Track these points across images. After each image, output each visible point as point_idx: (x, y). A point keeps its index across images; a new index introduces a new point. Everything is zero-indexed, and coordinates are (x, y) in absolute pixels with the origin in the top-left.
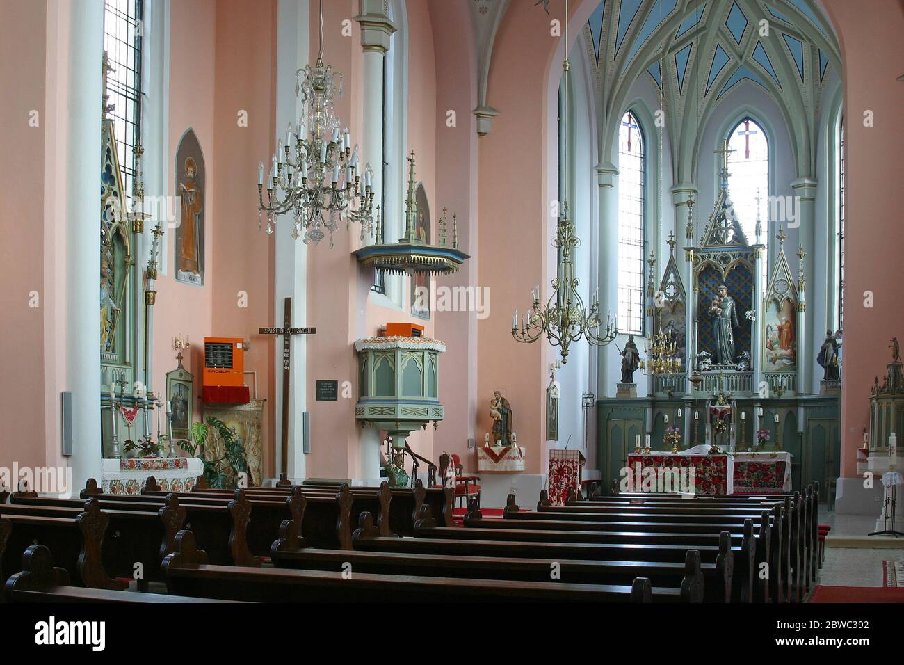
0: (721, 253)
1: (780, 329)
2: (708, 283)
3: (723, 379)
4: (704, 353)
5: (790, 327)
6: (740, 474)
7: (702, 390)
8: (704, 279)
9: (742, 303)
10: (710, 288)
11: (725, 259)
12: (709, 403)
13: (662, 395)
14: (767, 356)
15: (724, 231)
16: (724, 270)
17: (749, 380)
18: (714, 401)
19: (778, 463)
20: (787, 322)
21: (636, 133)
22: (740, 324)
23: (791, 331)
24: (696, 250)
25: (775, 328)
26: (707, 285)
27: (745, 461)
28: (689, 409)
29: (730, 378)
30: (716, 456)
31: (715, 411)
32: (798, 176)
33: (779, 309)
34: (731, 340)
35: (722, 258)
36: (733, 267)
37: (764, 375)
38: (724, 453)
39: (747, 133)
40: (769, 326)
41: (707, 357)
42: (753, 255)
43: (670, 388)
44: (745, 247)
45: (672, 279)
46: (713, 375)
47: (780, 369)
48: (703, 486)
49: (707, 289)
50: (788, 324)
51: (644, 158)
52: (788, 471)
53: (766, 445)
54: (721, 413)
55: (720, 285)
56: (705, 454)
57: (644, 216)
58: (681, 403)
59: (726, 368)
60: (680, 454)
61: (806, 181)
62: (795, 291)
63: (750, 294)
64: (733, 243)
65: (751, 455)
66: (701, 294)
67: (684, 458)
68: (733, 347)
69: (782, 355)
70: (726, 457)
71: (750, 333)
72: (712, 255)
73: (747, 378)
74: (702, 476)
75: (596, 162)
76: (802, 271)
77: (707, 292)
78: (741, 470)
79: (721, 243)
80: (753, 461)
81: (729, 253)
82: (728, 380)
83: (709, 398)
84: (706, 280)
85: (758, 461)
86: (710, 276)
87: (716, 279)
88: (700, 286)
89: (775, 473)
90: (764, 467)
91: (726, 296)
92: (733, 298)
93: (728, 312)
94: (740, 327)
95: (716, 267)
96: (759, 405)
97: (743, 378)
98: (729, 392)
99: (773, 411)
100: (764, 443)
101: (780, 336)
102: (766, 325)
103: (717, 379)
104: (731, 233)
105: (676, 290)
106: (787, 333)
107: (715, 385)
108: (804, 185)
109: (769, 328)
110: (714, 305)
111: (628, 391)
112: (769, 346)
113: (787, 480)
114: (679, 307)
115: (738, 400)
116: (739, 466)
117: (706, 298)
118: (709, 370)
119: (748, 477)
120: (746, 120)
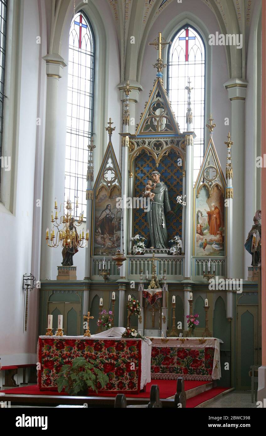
0: (155, 140)
1: (210, 215)
2: (143, 169)
3: (156, 263)
4: (137, 237)
5: (219, 213)
6: (170, 360)
7: (136, 273)
8: (140, 166)
9: (175, 189)
10: (145, 174)
11: (158, 145)
12: (141, 287)
13: (98, 278)
14: (197, 241)
15: (158, 119)
16: (158, 156)
17: (180, 264)
18: (146, 285)
19: (207, 349)
20: (216, 208)
21: (86, 32)
22: (172, 210)
23: (220, 217)
24: (132, 137)
25: (205, 214)
26: (142, 171)
27: (175, 346)
28: (123, 292)
29: (162, 262)
30: (130, 339)
31: (147, 295)
32: (231, 77)
33: (208, 196)
34: (164, 225)
35: (155, 145)
36: (165, 153)
37: (194, 260)
38: (139, 336)
39: (187, 38)
40: (199, 211)
41: (141, 240)
42: (184, 142)
43: (105, 271)
44: (177, 134)
45: (110, 164)
46: (146, 258)
47: (211, 254)
48: (116, 374)
49: (142, 175)
50: (217, 210)
51: (94, 56)
52: (217, 357)
53: (195, 330)
54: (152, 297)
55: (154, 171)
56: (119, 337)
57: (93, 110)
58: (115, 286)
59: (158, 252)
60: (93, 337)
61: (238, 82)
62: (224, 178)
63: (181, 180)
64: (166, 130)
65: (181, 340)
66: (136, 179)
67: (97, 341)
68: (165, 231)
69: (211, 240)
70: (140, 342)
71: (181, 217)
72: (147, 141)
73: (178, 263)
74: (115, 362)
75: (44, 53)
76: (229, 159)
77: (142, 177)
78: (171, 356)
79: (155, 130)
80: (182, 346)
81: (162, 140)
82: (160, 264)
83: (142, 281)
84: (142, 166)
85: (188, 346)
86: (146, 162)
87: (151, 165)
88: (136, 172)
89: (204, 359)
90: (194, 353)
91: (159, 181)
92: (166, 183)
93: (161, 197)
94: (172, 212)
95: (150, 153)
96: (189, 289)
97: (174, 263)
98: (161, 276)
99: (203, 295)
100: (193, 327)
101: (209, 222)
102: (197, 210)
103: (150, 262)
104: (164, 121)
105: (113, 175)
106: (216, 219)
107: (148, 270)
108: (235, 85)
109: (200, 214)
110: (148, 189)
111: (67, 273)
112: (199, 231)
113: (216, 367)
114: (116, 190)
115: (169, 285)
116: (169, 352)
117: (141, 183)
118: (142, 254)
119: (178, 363)
120: (186, 27)
